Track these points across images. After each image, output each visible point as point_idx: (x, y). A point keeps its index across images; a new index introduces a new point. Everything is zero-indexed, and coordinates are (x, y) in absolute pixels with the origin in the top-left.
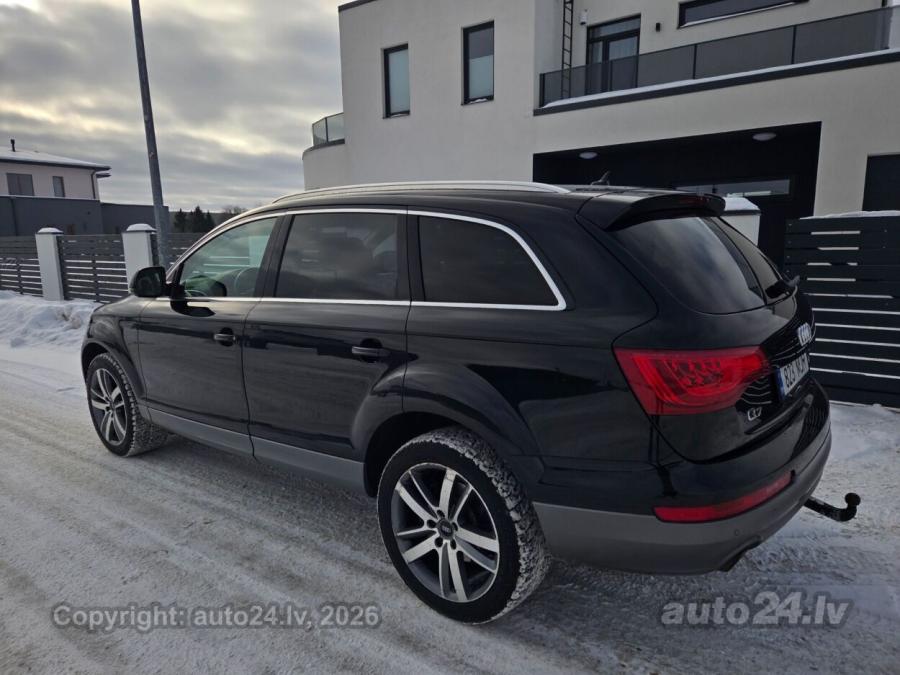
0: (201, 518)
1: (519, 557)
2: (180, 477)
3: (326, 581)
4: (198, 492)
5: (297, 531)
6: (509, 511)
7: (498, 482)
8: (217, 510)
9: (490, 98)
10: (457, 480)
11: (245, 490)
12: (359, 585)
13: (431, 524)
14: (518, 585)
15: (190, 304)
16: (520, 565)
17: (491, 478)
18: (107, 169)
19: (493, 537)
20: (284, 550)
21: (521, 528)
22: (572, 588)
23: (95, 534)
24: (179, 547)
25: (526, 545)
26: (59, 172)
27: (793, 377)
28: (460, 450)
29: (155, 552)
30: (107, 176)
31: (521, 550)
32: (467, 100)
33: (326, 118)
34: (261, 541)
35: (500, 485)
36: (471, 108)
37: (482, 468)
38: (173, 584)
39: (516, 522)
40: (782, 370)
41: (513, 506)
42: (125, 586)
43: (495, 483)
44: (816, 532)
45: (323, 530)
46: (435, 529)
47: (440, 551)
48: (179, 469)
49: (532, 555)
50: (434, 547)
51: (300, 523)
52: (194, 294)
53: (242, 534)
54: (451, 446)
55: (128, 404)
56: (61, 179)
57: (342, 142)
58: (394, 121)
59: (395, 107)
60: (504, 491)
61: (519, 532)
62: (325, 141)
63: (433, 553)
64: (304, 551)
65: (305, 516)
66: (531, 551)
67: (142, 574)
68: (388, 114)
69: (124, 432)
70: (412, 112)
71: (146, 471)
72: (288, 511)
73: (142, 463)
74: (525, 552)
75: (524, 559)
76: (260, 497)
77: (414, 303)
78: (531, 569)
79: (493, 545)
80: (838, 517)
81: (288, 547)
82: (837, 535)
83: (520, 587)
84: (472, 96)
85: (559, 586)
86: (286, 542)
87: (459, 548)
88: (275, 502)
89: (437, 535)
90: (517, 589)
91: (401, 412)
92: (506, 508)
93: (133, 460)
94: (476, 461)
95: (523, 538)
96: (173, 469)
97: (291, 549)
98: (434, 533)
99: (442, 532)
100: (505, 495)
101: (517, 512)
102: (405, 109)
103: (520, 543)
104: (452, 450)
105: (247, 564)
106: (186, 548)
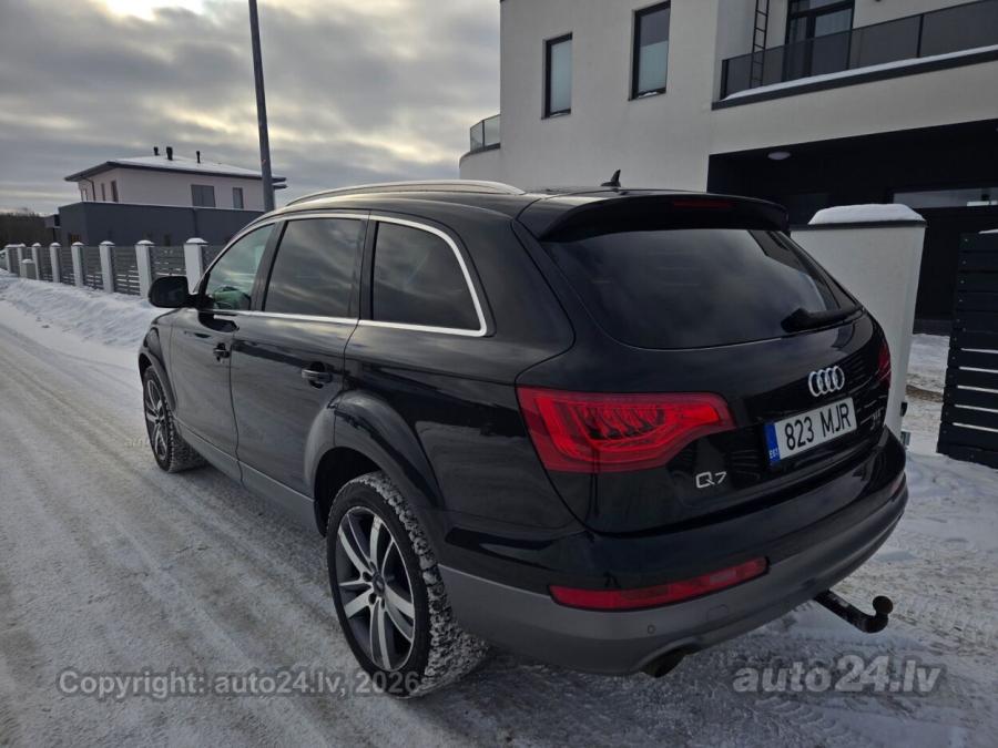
0: (200, 542)
1: (430, 627)
2: (206, 499)
3: (278, 626)
4: (214, 515)
5: (282, 568)
6: (423, 571)
7: (416, 536)
8: (221, 537)
9: (662, 91)
10: (382, 529)
11: (259, 518)
12: (308, 635)
13: (367, 577)
14: (431, 661)
15: (216, 317)
16: (432, 636)
17: (409, 531)
18: (283, 180)
19: (409, 601)
20: (257, 587)
21: (435, 593)
22: (539, 671)
23: (94, 549)
24: (160, 571)
25: (442, 613)
26: (238, 184)
27: (809, 435)
28: (385, 496)
29: (136, 574)
30: (284, 187)
31: (433, 619)
32: (635, 93)
33: (483, 121)
34: (240, 575)
35: (417, 540)
36: (639, 104)
37: (401, 518)
38: (131, 610)
39: (430, 585)
40: (780, 427)
41: (427, 567)
42: (90, 606)
43: (411, 536)
44: (895, 642)
45: (309, 570)
46: (371, 584)
47: (372, 608)
48: (210, 489)
49: (450, 627)
50: (368, 604)
51: (290, 559)
52: (220, 307)
53: (227, 565)
54: (379, 490)
55: (167, 418)
56: (241, 190)
57: (497, 146)
58: (554, 122)
59: (555, 106)
60: (420, 548)
61: (432, 597)
62: (483, 146)
63: (367, 609)
64: (279, 590)
65: (300, 553)
66: (447, 622)
67: (110, 595)
68: (548, 113)
69: (166, 448)
70: (573, 111)
71: (179, 489)
72: (287, 545)
73: (182, 479)
74: (438, 622)
75: (437, 630)
76: (268, 527)
77: (362, 322)
78: (449, 644)
79: (409, 609)
80: (863, 627)
81: (262, 584)
82: (922, 649)
83: (436, 663)
84: (641, 90)
85: (526, 667)
86: (263, 578)
87: (386, 609)
88: (280, 534)
89: (371, 591)
90: (430, 664)
91: (332, 447)
92: (419, 568)
93: (174, 476)
94: (397, 509)
95: (435, 605)
96: (205, 489)
97: (264, 587)
98: (369, 587)
99: (376, 587)
100: (421, 552)
101: (434, 574)
102: (567, 108)
103: (431, 611)
104: (379, 494)
105: (212, 598)
106: (166, 574)
